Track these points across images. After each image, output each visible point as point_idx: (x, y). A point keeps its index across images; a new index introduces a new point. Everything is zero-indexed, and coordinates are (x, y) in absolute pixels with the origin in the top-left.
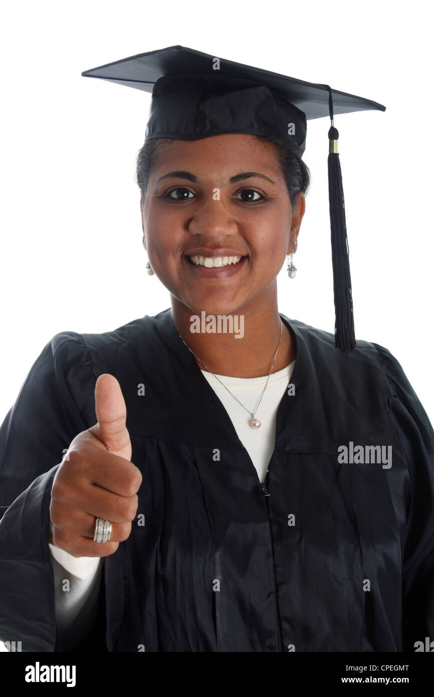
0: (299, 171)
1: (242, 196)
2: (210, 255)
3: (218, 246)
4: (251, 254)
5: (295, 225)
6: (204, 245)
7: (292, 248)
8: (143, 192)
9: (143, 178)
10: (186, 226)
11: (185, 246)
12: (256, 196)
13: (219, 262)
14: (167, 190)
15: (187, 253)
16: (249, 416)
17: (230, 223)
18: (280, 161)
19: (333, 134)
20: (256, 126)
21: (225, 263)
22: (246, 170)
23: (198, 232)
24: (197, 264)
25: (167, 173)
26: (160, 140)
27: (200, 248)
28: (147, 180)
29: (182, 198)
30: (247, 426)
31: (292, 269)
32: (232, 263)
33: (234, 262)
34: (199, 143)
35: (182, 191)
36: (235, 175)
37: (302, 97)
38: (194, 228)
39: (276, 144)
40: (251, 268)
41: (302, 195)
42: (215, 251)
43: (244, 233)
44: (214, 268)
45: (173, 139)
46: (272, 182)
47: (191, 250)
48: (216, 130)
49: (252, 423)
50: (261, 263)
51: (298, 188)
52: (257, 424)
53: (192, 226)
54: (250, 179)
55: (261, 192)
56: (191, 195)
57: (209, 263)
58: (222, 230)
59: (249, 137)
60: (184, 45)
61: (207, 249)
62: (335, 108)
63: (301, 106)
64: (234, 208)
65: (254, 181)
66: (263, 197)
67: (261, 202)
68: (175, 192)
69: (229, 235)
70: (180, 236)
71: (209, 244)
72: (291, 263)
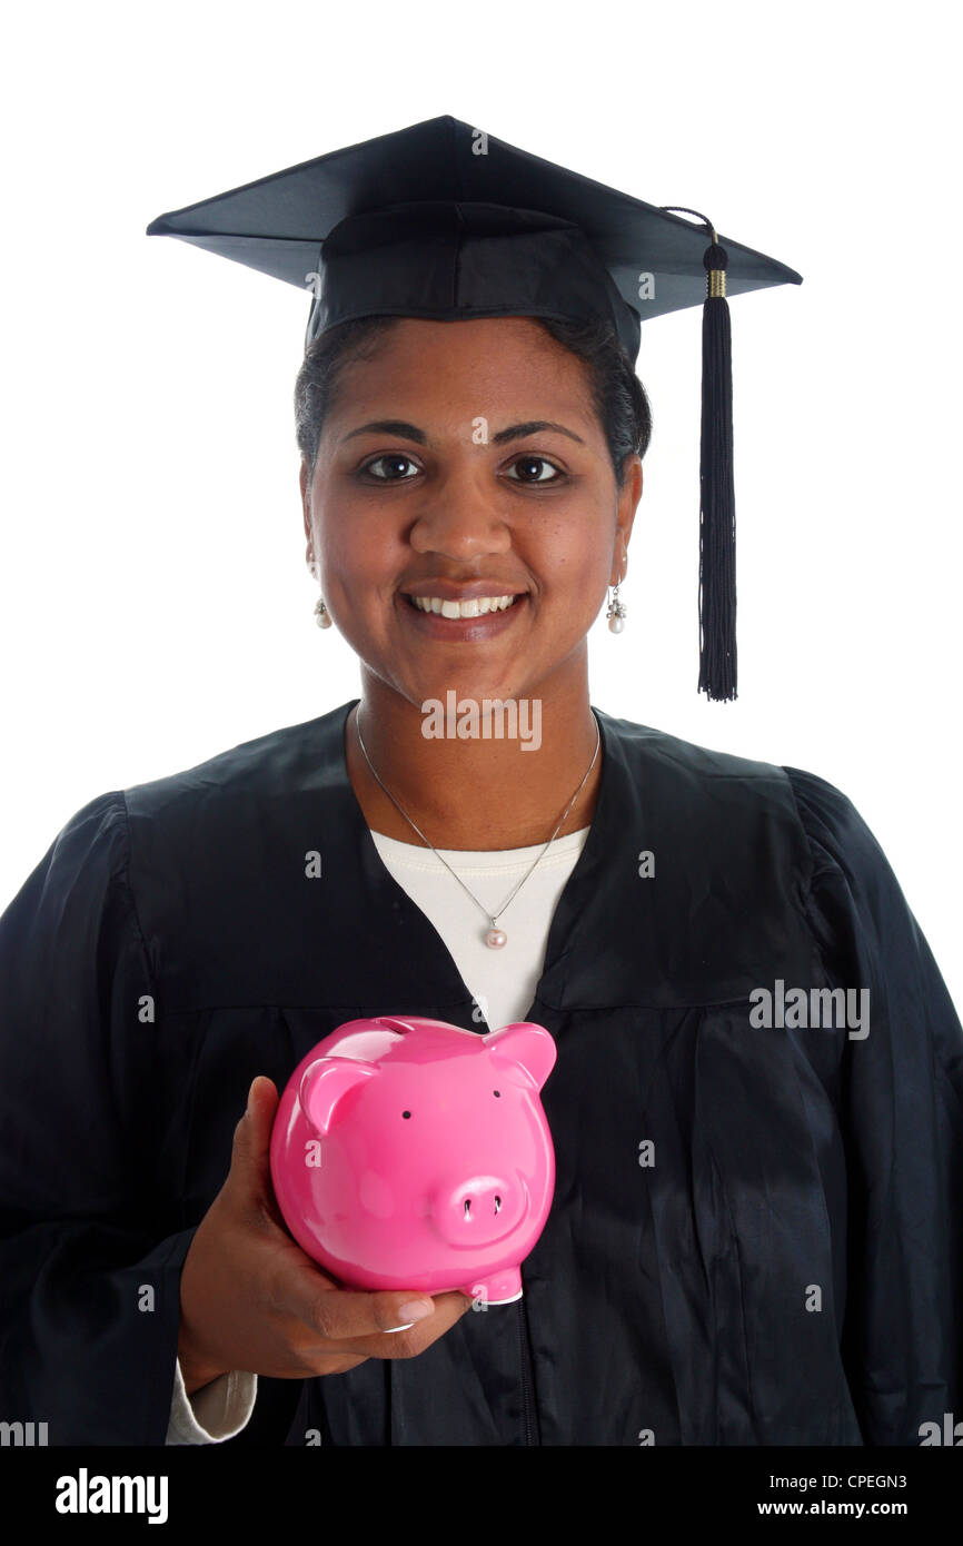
1: (517, 471)
2: (455, 596)
3: (470, 577)
4: (535, 590)
5: (623, 523)
6: (442, 573)
7: (618, 570)
10: (406, 537)
11: (404, 576)
12: (547, 472)
13: (474, 608)
14: (362, 459)
15: (405, 589)
17: (495, 528)
18: (595, 396)
21: (485, 610)
22: (527, 417)
23: (431, 548)
24: (428, 610)
25: (363, 423)
27: (435, 580)
28: (319, 434)
29: (395, 476)
31: (616, 614)
32: (499, 609)
33: (503, 606)
35: (393, 461)
36: (503, 429)
38: (423, 541)
40: (537, 617)
41: (636, 459)
42: (466, 585)
43: (523, 549)
44: (462, 620)
46: (578, 440)
47: (417, 583)
49: (489, 936)
50: (557, 610)
51: (629, 448)
52: (500, 940)
53: (418, 535)
54: (535, 436)
55: (557, 462)
56: (412, 470)
57: (451, 610)
58: (479, 544)
61: (450, 583)
64: (502, 498)
65: (540, 441)
66: (560, 473)
67: (559, 482)
68: (380, 463)
69: (492, 554)
70: (391, 554)
71: (453, 572)
72: (616, 603)
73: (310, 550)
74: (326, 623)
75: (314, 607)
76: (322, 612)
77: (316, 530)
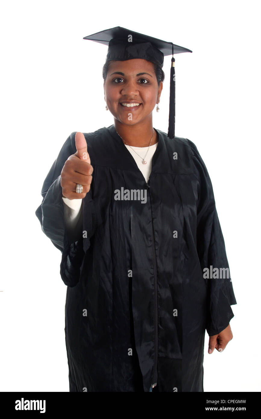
0: (161, 73)
1: (141, 81)
2: (129, 103)
3: (132, 99)
4: (143, 103)
5: (159, 93)
6: (127, 99)
7: (158, 102)
8: (105, 80)
9: (105, 76)
10: (120, 93)
11: (120, 99)
12: (146, 82)
13: (132, 105)
14: (114, 79)
15: (120, 102)
16: (142, 160)
17: (136, 91)
18: (155, 69)
19: (173, 60)
20: (146, 56)
21: (134, 106)
22: (142, 72)
23: (125, 94)
24: (124, 105)
25: (113, 73)
26: (111, 61)
27: (125, 100)
29: (119, 82)
30: (142, 164)
31: (158, 109)
32: (137, 106)
33: (137, 105)
34: (125, 62)
35: (119, 79)
36: (138, 73)
37: (162, 47)
39: (153, 63)
40: (143, 107)
41: (162, 82)
42: (131, 101)
43: (141, 95)
44: (130, 107)
45: (116, 60)
46: (152, 76)
47: (122, 101)
48: (132, 57)
49: (143, 162)
50: (147, 106)
51: (161, 80)
52: (145, 163)
53: (123, 92)
54: (144, 75)
55: (147, 80)
56: (122, 81)
57: (128, 105)
58: (133, 93)
59: (143, 60)
60: (121, 26)
61: (128, 101)
62: (174, 51)
63: (162, 51)
64: (138, 86)
65: (145, 76)
66: (148, 82)
67: (147, 84)
68: (116, 80)
69: (136, 95)
70: (118, 96)
71: (129, 99)
72: (158, 107)
73: (105, 97)
74: (107, 110)
75: (105, 107)
76: (106, 107)
77: (105, 94)
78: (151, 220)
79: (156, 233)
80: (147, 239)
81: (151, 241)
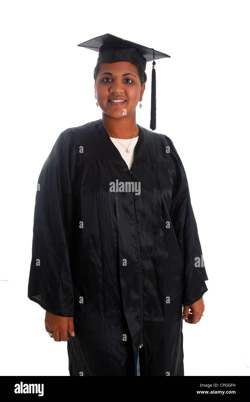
0: (144, 75)
1: (126, 81)
2: (116, 99)
3: (118, 96)
4: (127, 99)
5: (142, 92)
6: (114, 96)
7: (141, 100)
8: (95, 81)
9: (95, 77)
10: (109, 90)
11: (109, 97)
12: (130, 81)
13: (119, 101)
14: (103, 78)
15: (109, 99)
16: (126, 149)
17: (122, 89)
18: (138, 71)
19: (154, 63)
20: (131, 59)
22: (127, 72)
23: (113, 91)
24: (112, 101)
25: (103, 73)
26: (101, 64)
28: (97, 76)
29: (108, 81)
30: (125, 152)
31: (141, 106)
32: (122, 102)
34: (113, 64)
35: (107, 79)
36: (124, 74)
37: (145, 53)
38: (111, 91)
39: (137, 66)
40: (128, 103)
41: (144, 83)
43: (126, 93)
44: (117, 102)
45: (105, 63)
46: (135, 76)
48: (119, 60)
49: (127, 151)
50: (131, 103)
51: (143, 81)
52: (129, 152)
53: (110, 90)
54: (129, 75)
55: (132, 80)
56: (110, 80)
57: (115, 101)
58: (119, 91)
59: (128, 63)
60: (109, 34)
61: (115, 97)
62: (155, 57)
63: (145, 56)
64: (124, 85)
66: (132, 82)
67: (132, 83)
68: (105, 79)
69: (122, 93)
70: (107, 93)
72: (141, 104)
73: (95, 95)
74: (98, 106)
75: (96, 103)
77: (96, 92)
78: (133, 201)
79: (137, 213)
80: (130, 217)
81: (133, 220)
